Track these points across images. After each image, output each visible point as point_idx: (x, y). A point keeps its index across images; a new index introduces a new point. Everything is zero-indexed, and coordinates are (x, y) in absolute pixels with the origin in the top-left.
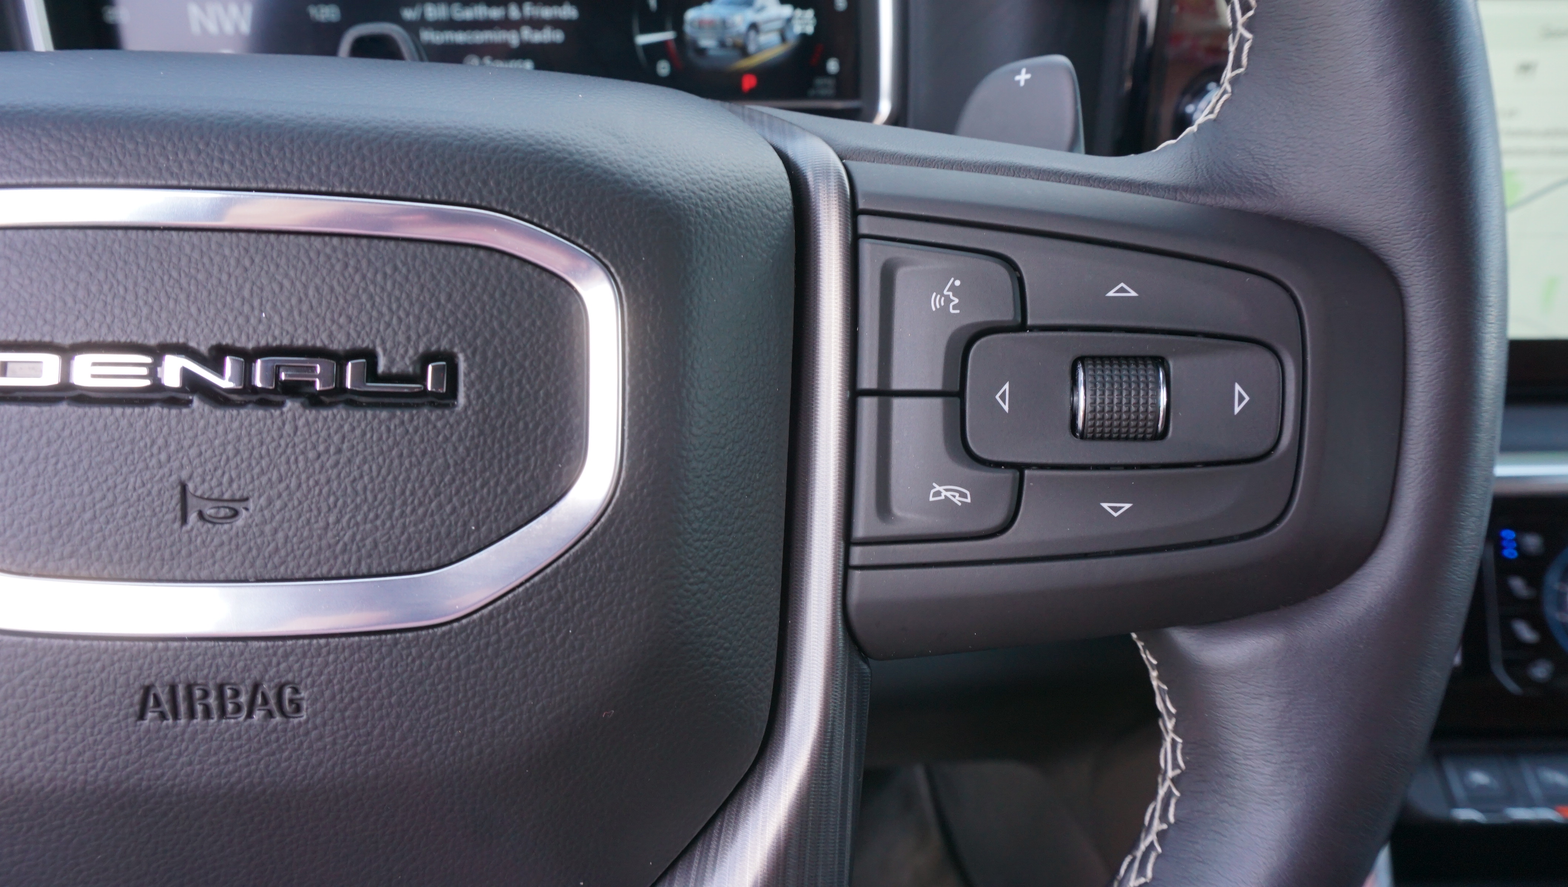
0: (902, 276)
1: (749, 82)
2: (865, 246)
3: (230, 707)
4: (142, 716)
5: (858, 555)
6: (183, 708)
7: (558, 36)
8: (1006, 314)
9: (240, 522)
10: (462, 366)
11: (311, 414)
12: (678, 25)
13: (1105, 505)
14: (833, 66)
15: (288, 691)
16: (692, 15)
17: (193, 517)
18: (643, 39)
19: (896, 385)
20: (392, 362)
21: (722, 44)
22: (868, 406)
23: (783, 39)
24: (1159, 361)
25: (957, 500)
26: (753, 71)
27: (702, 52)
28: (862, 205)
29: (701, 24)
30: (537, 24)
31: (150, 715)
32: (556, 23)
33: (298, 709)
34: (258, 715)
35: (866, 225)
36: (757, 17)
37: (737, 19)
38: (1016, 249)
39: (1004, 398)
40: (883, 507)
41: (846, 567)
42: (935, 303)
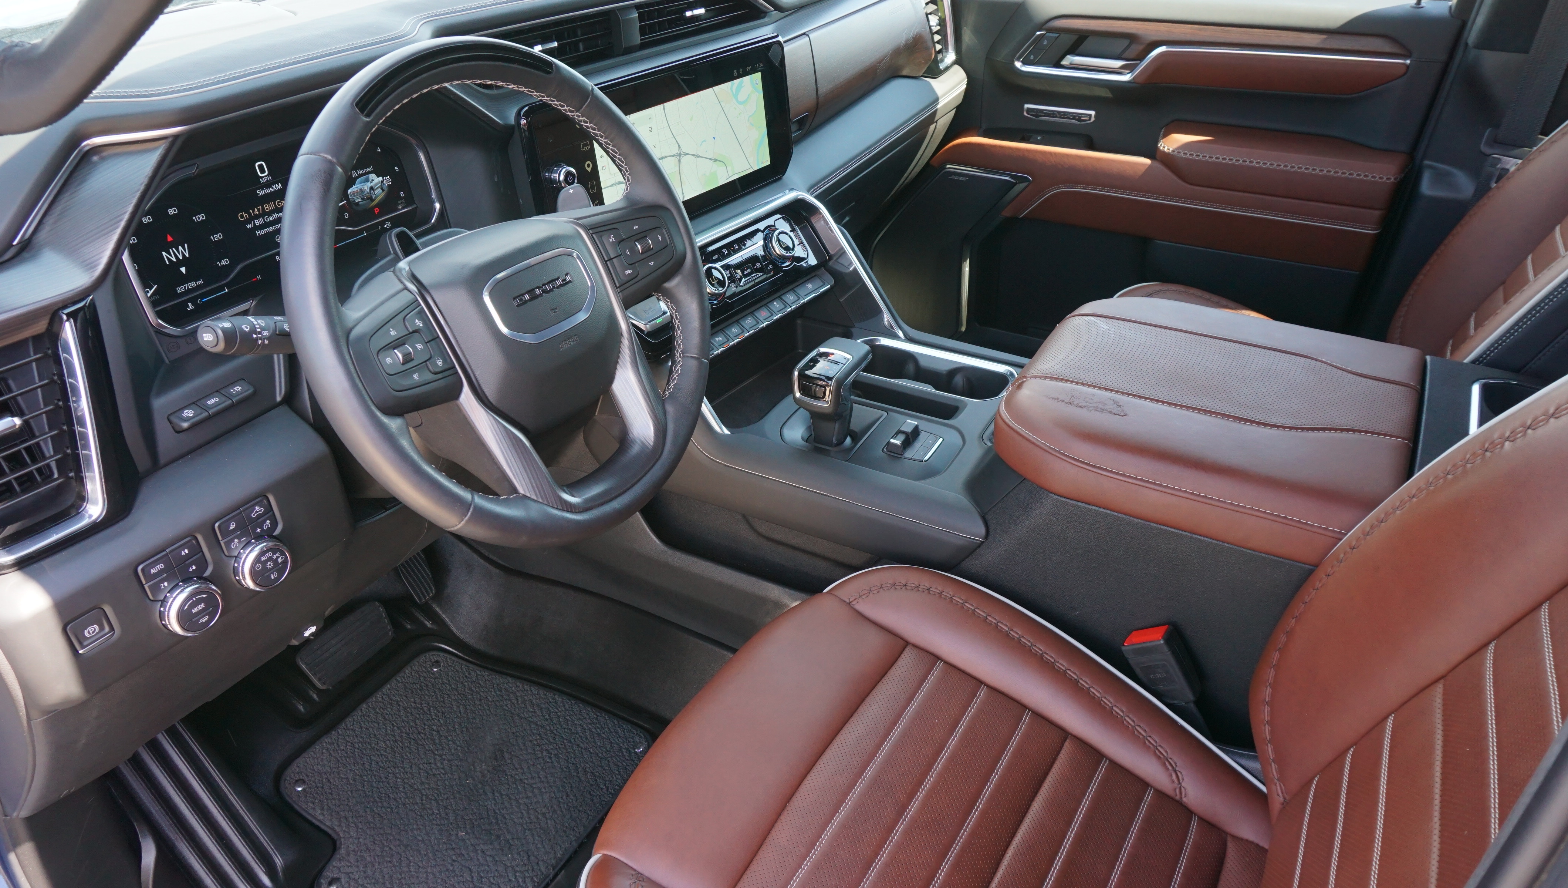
0: (603, 238)
2: (593, 235)
5: (620, 289)
8: (621, 238)
12: (347, 197)
13: (650, 264)
14: (402, 194)
16: (349, 191)
19: (612, 257)
20: (563, 278)
21: (363, 199)
23: (383, 190)
24: (646, 236)
25: (630, 273)
26: (376, 206)
27: (357, 204)
28: (588, 228)
29: (354, 193)
35: (591, 231)
36: (372, 184)
37: (365, 187)
38: (617, 226)
39: (628, 252)
40: (619, 279)
41: (618, 293)
42: (611, 240)
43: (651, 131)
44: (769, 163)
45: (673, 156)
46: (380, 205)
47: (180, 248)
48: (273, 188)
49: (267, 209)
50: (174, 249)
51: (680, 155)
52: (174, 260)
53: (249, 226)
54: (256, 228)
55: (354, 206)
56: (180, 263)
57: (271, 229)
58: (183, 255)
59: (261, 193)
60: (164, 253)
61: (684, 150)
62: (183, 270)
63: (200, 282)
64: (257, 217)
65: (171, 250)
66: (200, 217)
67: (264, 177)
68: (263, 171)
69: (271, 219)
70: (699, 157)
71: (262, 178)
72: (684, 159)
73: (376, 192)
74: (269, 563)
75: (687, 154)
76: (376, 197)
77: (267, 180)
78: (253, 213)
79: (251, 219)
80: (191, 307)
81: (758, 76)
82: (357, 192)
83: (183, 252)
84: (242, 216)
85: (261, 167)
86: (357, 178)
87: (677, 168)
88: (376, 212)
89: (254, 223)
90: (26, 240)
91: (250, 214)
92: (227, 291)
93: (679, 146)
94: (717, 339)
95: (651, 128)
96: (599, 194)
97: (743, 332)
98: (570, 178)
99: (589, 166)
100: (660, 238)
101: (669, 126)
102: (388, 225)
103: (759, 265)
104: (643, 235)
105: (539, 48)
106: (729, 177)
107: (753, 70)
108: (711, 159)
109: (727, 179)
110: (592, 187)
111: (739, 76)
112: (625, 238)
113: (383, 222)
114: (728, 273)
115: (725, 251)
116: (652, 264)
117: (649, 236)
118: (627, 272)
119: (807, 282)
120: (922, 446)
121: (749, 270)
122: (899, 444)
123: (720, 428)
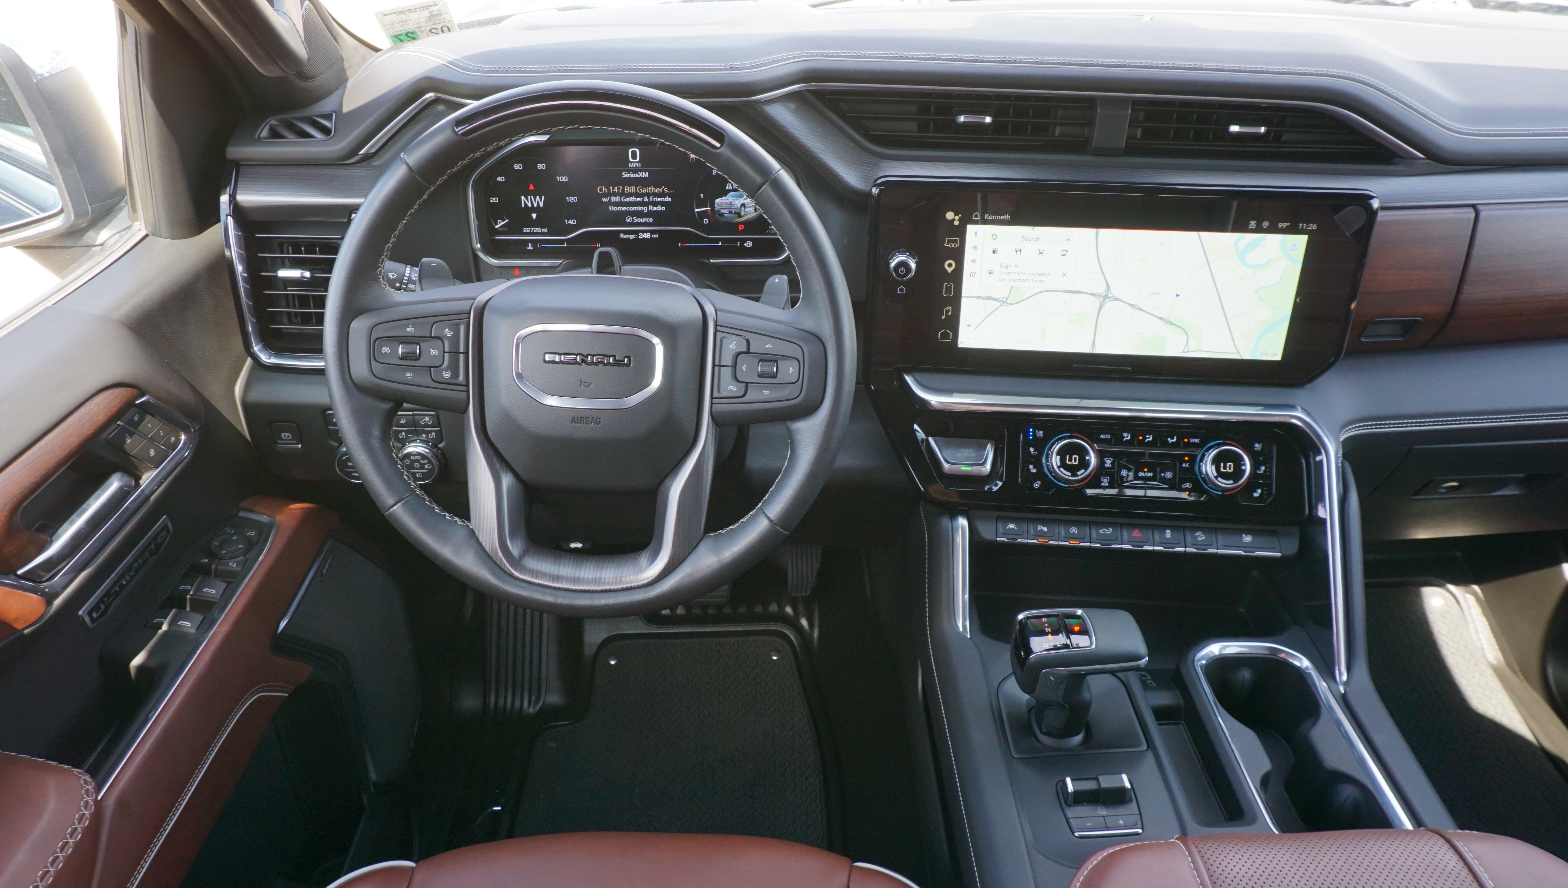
0: (724, 340)
1: (741, 227)
2: (718, 333)
3: (588, 422)
4: (572, 423)
5: (715, 401)
6: (579, 422)
7: (663, 209)
8: (745, 350)
9: (591, 387)
10: (632, 359)
11: (604, 367)
12: (712, 205)
13: (764, 392)
15: (598, 420)
16: (717, 200)
17: (582, 386)
18: (697, 210)
19: (722, 364)
20: (619, 358)
21: (730, 212)
22: (717, 368)
24: (776, 362)
25: (734, 389)
26: (742, 223)
27: (722, 215)
28: (718, 324)
29: (721, 204)
30: (655, 204)
31: (573, 423)
32: (662, 204)
33: (600, 424)
34: (593, 424)
35: (719, 328)
36: (745, 201)
37: (737, 202)
38: (748, 336)
39: (744, 368)
40: (719, 390)
41: (712, 404)
42: (731, 347)
43: (1064, 255)
45: (1093, 295)
46: (746, 223)
47: (538, 197)
48: (639, 175)
49: (627, 191)
50: (532, 197)
51: (1105, 297)
52: (529, 205)
53: (604, 200)
54: (610, 203)
55: (717, 216)
56: (533, 209)
57: (624, 209)
58: (538, 204)
59: (625, 175)
60: (523, 197)
61: (1114, 292)
62: (534, 216)
63: (545, 230)
64: (615, 194)
65: (529, 197)
66: (564, 178)
67: (634, 162)
68: (634, 157)
69: (628, 200)
70: (1141, 309)
71: (631, 163)
72: (1109, 305)
73: (747, 210)
74: (416, 464)
75: (1118, 300)
76: (745, 215)
77: (636, 166)
78: (613, 190)
79: (609, 194)
80: (530, 247)
81: (1301, 240)
82: (726, 204)
83: (539, 201)
84: (601, 190)
85: (634, 154)
86: (730, 191)
87: (1096, 311)
88: (740, 229)
89: (610, 199)
90: (371, 153)
91: (609, 190)
92: (565, 245)
93: (1108, 286)
94: (1040, 527)
95: (1067, 251)
96: (955, 301)
97: (1083, 539)
98: (902, 270)
99: (950, 265)
100: (791, 370)
101: (1098, 258)
102: (749, 244)
103: (1169, 475)
104: (772, 359)
105: (962, 119)
106: (1189, 351)
107: (1293, 230)
108: (1160, 318)
109: (1183, 352)
110: (948, 290)
111: (1259, 230)
112: (750, 352)
113: (745, 240)
114: (1108, 462)
115: (1127, 437)
116: (766, 392)
117: (779, 363)
118: (730, 388)
119: (1248, 532)
120: (1104, 816)
121: (1150, 474)
122: (1070, 791)
123: (962, 623)
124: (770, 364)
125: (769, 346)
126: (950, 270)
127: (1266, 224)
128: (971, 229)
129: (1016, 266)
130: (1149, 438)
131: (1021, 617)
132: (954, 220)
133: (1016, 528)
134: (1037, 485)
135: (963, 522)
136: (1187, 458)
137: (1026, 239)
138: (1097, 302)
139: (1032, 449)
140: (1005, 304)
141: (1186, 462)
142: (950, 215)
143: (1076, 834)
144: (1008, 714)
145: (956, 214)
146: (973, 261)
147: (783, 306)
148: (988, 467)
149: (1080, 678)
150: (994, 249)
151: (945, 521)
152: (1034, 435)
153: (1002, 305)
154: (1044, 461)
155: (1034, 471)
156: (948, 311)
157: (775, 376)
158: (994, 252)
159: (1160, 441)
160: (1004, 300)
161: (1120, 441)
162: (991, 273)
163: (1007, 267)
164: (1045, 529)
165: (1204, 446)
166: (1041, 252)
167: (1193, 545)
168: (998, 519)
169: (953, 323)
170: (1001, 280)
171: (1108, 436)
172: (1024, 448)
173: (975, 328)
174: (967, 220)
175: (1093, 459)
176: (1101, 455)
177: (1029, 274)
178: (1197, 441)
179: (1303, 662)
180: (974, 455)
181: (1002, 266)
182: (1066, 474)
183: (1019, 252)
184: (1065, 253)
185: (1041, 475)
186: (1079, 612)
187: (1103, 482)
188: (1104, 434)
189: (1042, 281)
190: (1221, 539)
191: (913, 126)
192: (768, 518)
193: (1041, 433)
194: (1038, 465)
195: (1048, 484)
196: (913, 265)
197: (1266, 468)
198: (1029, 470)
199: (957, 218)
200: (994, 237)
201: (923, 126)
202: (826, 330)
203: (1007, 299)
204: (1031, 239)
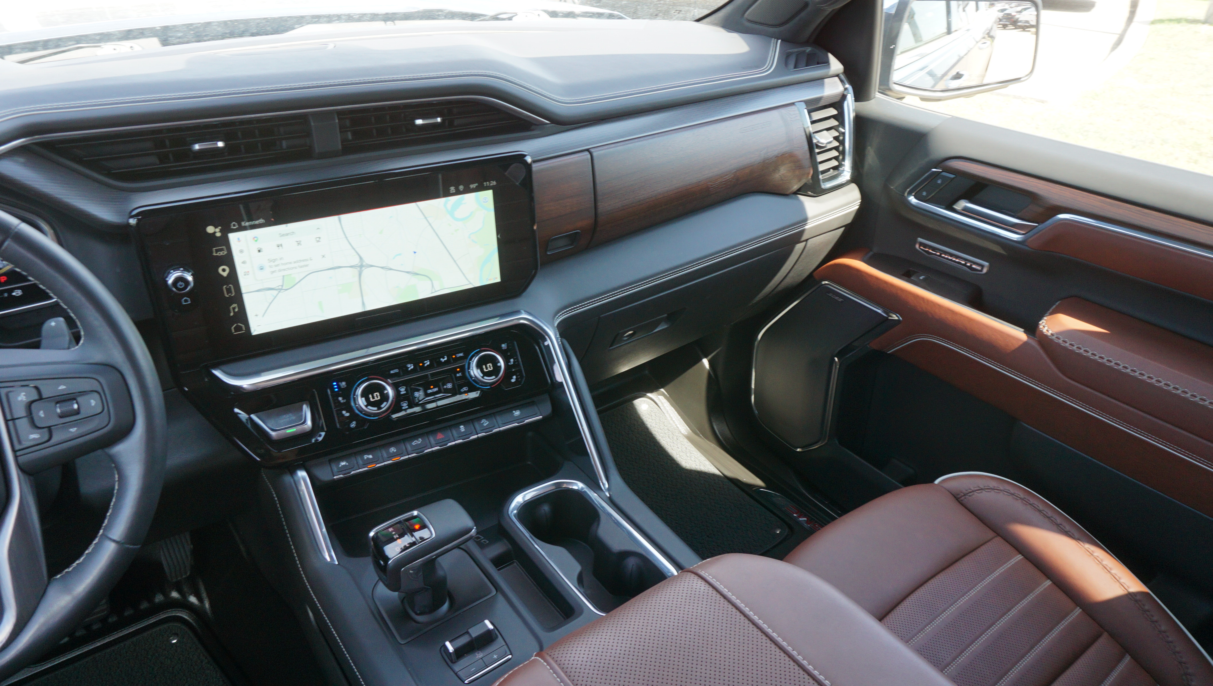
0: (11, 395)
5: (18, 453)
8: (36, 397)
13: (71, 430)
19: (15, 417)
22: (10, 423)
24: (75, 399)
25: (37, 437)
38: (37, 383)
39: (42, 414)
40: (20, 442)
41: (16, 457)
42: (20, 399)
43: (318, 241)
44: (498, 280)
45: (351, 267)
46: (6, 275)
51: (361, 266)
61: (367, 261)
70: (391, 269)
72: (366, 272)
75: (372, 266)
81: (488, 195)
87: (357, 279)
93: (361, 258)
94: (366, 457)
95: (320, 238)
96: (238, 298)
97: (401, 455)
98: (181, 284)
99: (224, 270)
100: (93, 403)
101: (346, 237)
102: (18, 293)
103: (449, 386)
104: (71, 398)
105: (197, 147)
106: (436, 291)
107: (481, 188)
108: (408, 272)
109: (432, 293)
110: (229, 290)
111: (458, 193)
112: (44, 396)
113: (13, 290)
114: (403, 390)
115: (411, 367)
116: (73, 430)
117: (79, 399)
118: (32, 436)
119: (516, 408)
120: (482, 658)
121: (436, 389)
122: (451, 651)
123: (328, 555)
124: (69, 403)
125: (62, 387)
126: (225, 274)
127: (461, 188)
128: (233, 237)
129: (281, 259)
130: (427, 363)
131: (372, 534)
132: (215, 233)
133: (347, 464)
134: (353, 425)
135: (302, 474)
136: (458, 370)
137: (283, 235)
138: (356, 271)
139: (340, 399)
140: (282, 291)
141: (458, 372)
142: (210, 229)
143: (466, 682)
144: (387, 612)
145: (216, 227)
146: (244, 262)
147: (67, 346)
148: (309, 423)
149: (432, 562)
150: (259, 249)
151: (287, 479)
152: (339, 387)
153: (279, 292)
154: (353, 404)
155: (348, 415)
156: (234, 308)
157: (77, 412)
158: (259, 251)
159: (436, 362)
160: (280, 287)
161: (407, 372)
162: (262, 269)
163: (274, 260)
164: (371, 456)
165: (467, 356)
166: (299, 243)
167: (482, 431)
168: (330, 461)
169: (242, 316)
170: (273, 272)
171: (396, 371)
172: (334, 400)
173: (263, 316)
174: (227, 230)
175: (390, 391)
176: (396, 386)
177: (295, 262)
178: (461, 355)
179: (578, 485)
180: (294, 418)
181: (270, 261)
182: (373, 409)
183: (280, 247)
184: (318, 240)
185: (354, 416)
186: (415, 513)
187: (403, 406)
188: (392, 370)
189: (307, 266)
190: (500, 419)
191: (154, 159)
192: (114, 541)
193: (344, 384)
194: (349, 409)
195: (361, 421)
196: (190, 278)
197: (514, 360)
198: (343, 415)
199: (218, 230)
200: (256, 239)
201: (163, 158)
202: (118, 357)
203: (282, 286)
204: (287, 234)
